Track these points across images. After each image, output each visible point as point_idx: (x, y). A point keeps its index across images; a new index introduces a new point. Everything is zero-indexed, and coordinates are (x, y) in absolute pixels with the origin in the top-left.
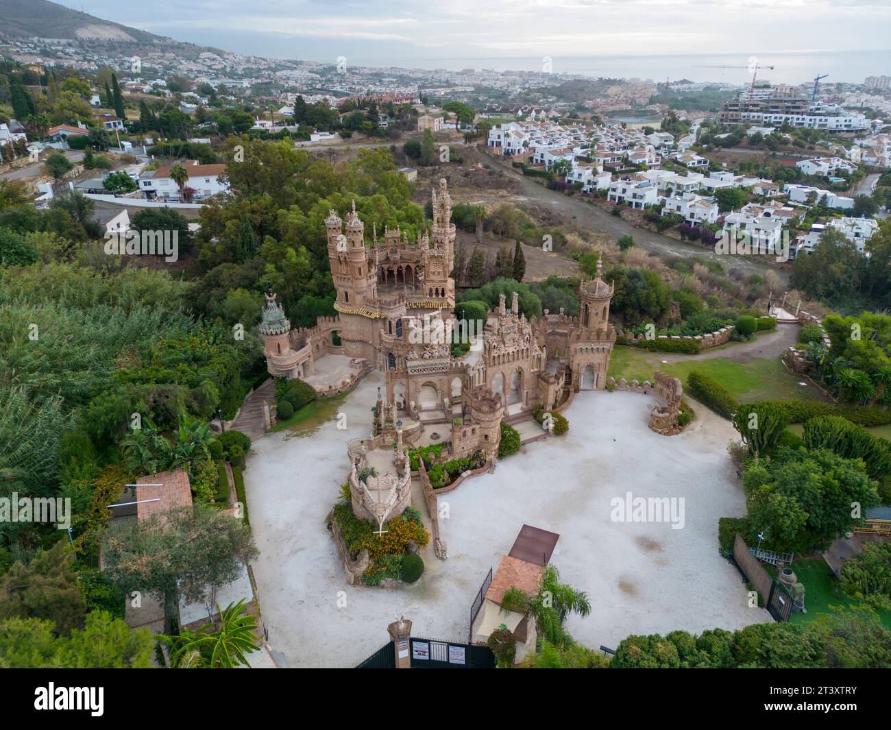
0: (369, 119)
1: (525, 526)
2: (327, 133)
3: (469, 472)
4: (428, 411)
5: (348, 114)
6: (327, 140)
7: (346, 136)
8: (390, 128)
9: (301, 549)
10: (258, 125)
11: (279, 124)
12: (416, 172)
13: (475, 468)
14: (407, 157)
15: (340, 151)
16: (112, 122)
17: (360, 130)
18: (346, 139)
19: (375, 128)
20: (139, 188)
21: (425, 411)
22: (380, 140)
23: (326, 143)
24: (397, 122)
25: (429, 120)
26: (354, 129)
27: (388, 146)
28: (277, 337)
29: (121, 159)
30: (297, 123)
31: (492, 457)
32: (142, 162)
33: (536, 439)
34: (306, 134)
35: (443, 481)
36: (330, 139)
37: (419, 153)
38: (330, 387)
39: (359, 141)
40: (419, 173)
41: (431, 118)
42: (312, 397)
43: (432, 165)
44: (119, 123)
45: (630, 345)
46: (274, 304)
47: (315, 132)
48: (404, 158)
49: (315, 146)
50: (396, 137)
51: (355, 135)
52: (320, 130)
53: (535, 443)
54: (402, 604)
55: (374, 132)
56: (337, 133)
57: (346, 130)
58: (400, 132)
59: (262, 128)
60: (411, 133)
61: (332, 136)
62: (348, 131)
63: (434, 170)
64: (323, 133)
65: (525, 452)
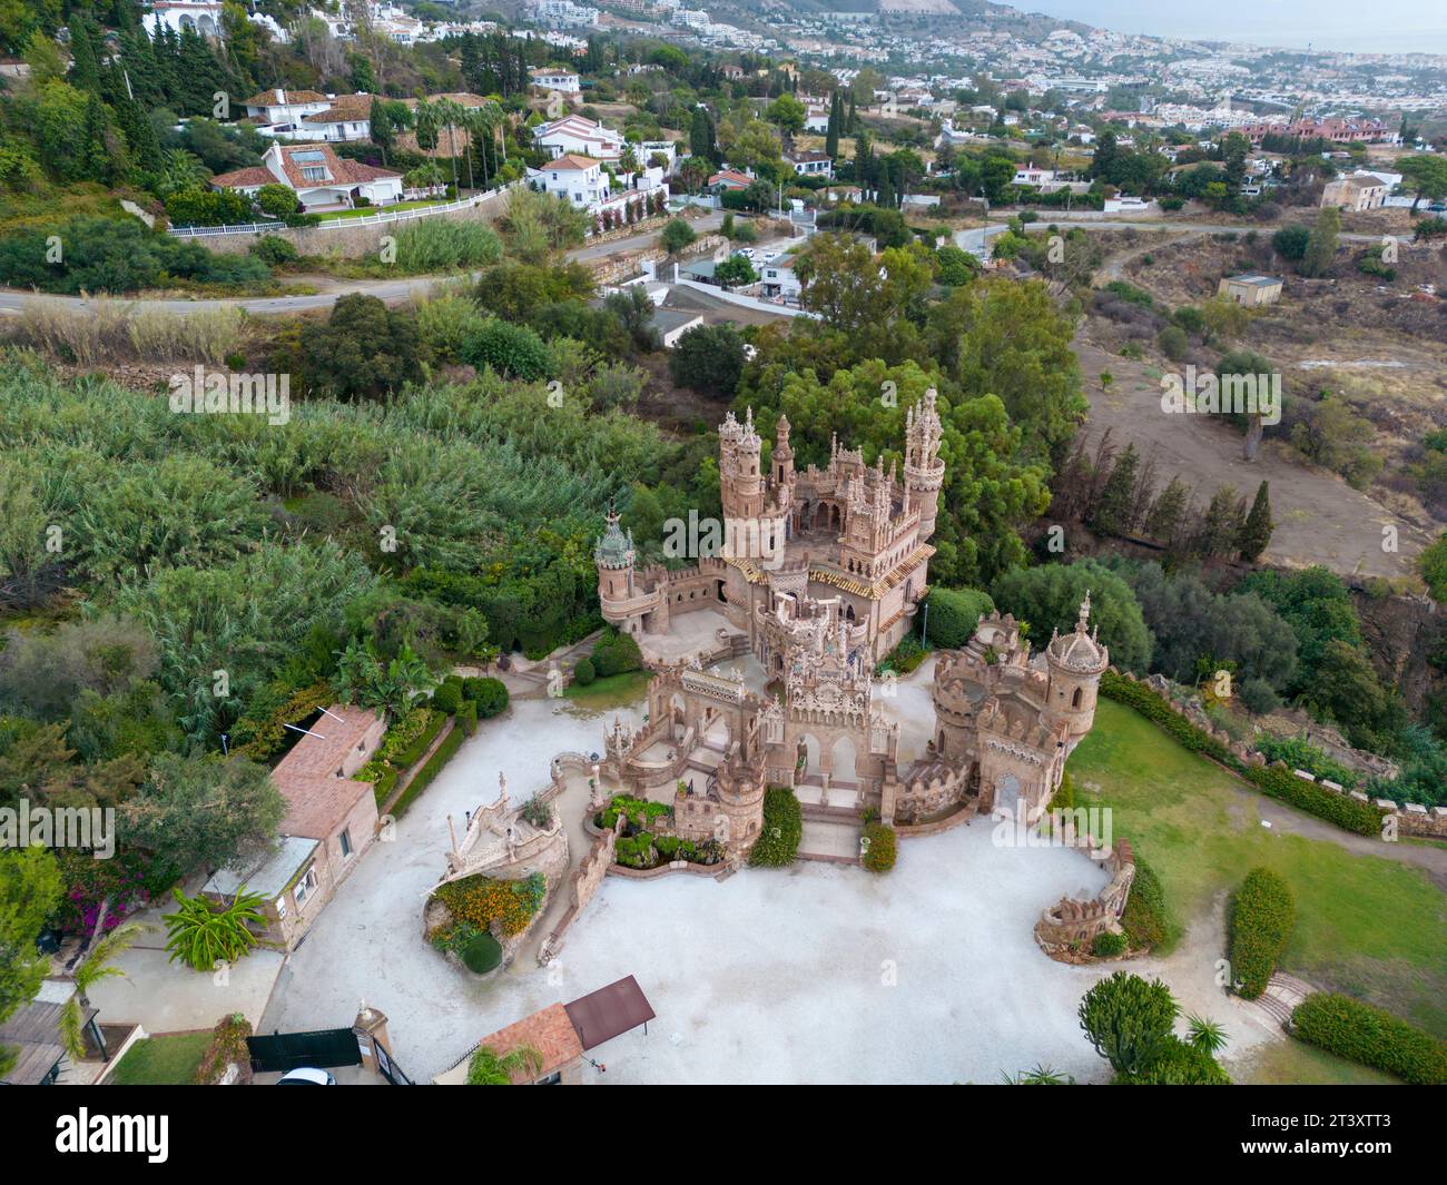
0: (1226, 179)
1: (631, 979)
2: (1138, 200)
3: (684, 864)
4: (712, 749)
5: (1191, 167)
6: (1134, 211)
7: (1170, 207)
8: (1262, 199)
9: (425, 865)
10: (1024, 177)
11: (1064, 178)
12: (1279, 287)
13: (702, 862)
14: (1274, 257)
15: (1146, 233)
16: (816, 163)
17: (1200, 199)
18: (1169, 212)
19: (1231, 196)
20: (759, 280)
21: (707, 747)
22: (1234, 218)
23: (1129, 217)
24: (1280, 188)
25: (1348, 189)
26: (1189, 196)
27: (1242, 231)
28: (613, 573)
29: (776, 229)
30: (1094, 177)
31: (734, 856)
32: (801, 233)
33: (832, 860)
34: (1098, 199)
35: (643, 860)
36: (1139, 211)
37: (1302, 251)
38: (661, 660)
39: (1193, 218)
40: (1284, 290)
41: (1353, 185)
42: (636, 665)
43: (1322, 276)
44: (826, 165)
45: (1228, 765)
46: (616, 527)
47: (1117, 196)
48: (1268, 258)
49: (1108, 220)
50: (1267, 216)
51: (1190, 206)
52: (1126, 192)
53: (827, 865)
54: (447, 992)
55: (1228, 204)
56: (1155, 200)
57: (1172, 197)
58: (1281, 207)
59: (1033, 184)
60: (1302, 210)
61: (1144, 206)
62: (1178, 199)
63: (1321, 287)
64: (1130, 199)
65: (795, 873)
